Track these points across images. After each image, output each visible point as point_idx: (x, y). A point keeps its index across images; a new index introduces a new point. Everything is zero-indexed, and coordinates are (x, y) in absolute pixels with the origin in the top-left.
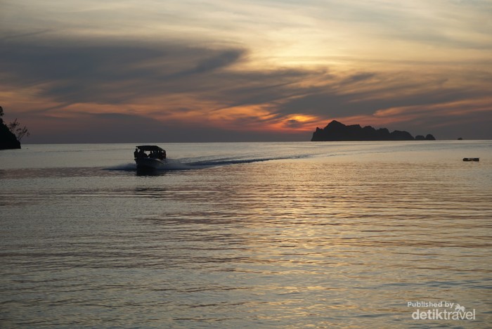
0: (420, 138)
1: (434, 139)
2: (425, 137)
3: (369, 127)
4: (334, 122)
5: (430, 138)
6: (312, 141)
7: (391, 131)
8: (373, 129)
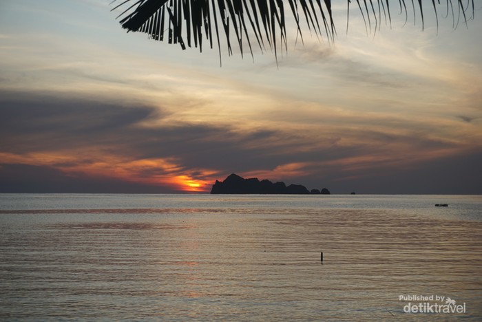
0: (315, 192)
1: (329, 193)
2: (320, 191)
3: (267, 180)
4: (233, 175)
5: (325, 192)
6: (212, 193)
7: (287, 185)
8: (271, 182)
